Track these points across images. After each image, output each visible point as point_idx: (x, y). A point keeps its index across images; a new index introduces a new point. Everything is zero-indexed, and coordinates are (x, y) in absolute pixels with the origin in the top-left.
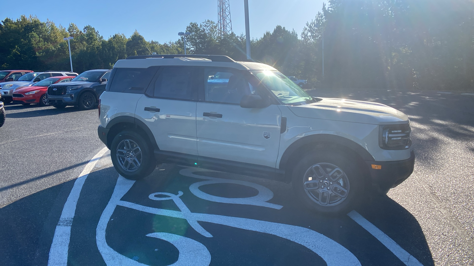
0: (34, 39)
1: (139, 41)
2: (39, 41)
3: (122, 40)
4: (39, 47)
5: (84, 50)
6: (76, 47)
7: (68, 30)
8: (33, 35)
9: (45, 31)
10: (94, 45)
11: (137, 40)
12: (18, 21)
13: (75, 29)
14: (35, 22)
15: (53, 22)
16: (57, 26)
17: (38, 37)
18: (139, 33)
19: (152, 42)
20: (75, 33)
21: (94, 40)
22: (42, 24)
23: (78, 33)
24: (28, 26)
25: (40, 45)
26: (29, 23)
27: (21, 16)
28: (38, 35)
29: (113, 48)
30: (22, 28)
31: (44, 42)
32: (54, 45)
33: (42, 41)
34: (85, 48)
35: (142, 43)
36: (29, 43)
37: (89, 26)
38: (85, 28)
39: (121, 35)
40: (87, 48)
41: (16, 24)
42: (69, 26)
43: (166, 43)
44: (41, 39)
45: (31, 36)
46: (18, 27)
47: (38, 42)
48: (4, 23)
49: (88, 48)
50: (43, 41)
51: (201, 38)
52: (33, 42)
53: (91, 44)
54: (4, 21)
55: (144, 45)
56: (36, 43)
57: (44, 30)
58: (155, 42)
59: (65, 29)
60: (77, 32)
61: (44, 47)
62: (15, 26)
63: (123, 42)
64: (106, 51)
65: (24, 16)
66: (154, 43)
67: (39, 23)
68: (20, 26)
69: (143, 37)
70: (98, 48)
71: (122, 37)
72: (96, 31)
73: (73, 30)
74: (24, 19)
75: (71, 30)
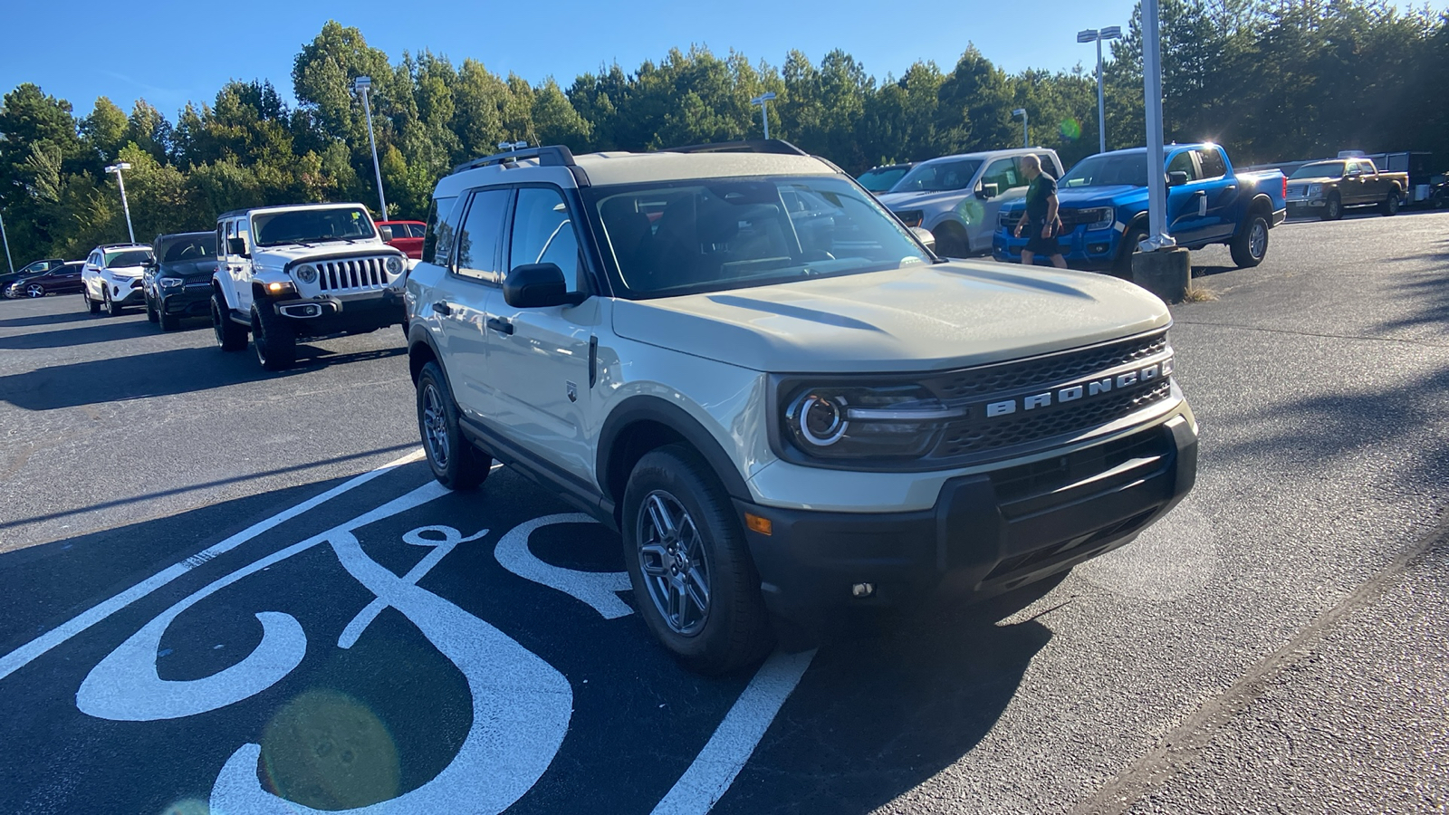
0: (693, 110)
1: (977, 78)
2: (704, 116)
3: (929, 81)
4: (702, 131)
5: (814, 126)
6: (800, 121)
7: (784, 73)
8: (690, 99)
9: (723, 83)
10: (842, 108)
11: (973, 72)
12: (662, 66)
13: (802, 68)
14: (700, 62)
15: (744, 55)
16: (754, 65)
17: (702, 103)
18: (981, 52)
19: (1031, 77)
20: (802, 78)
21: (844, 93)
22: (715, 67)
23: (810, 78)
24: (684, 75)
25: (706, 124)
26: (686, 68)
27: (670, 52)
28: (703, 98)
29: (898, 108)
30: (672, 83)
31: (716, 116)
32: (741, 122)
33: (710, 114)
34: (818, 121)
35: (985, 83)
36: (681, 122)
37: (837, 51)
38: (827, 59)
39: (926, 65)
40: (824, 122)
41: (658, 74)
42: (786, 60)
43: (1063, 71)
44: (708, 108)
45: (685, 104)
46: (664, 80)
47: (701, 118)
48: (639, 75)
49: (826, 119)
50: (713, 113)
51: (1185, 39)
52: (691, 119)
53: (834, 105)
54: (639, 70)
55: (994, 88)
56: (697, 121)
57: (721, 82)
58: (1038, 72)
59: (776, 69)
60: (807, 75)
61: (714, 128)
62: (656, 80)
63: (931, 88)
64: (873, 122)
65: (674, 50)
66: (1035, 77)
67: (709, 65)
68: (667, 78)
69: (991, 61)
70: (853, 114)
71: (927, 71)
72: (856, 65)
73: (797, 70)
74: (675, 58)
75: (792, 72)
